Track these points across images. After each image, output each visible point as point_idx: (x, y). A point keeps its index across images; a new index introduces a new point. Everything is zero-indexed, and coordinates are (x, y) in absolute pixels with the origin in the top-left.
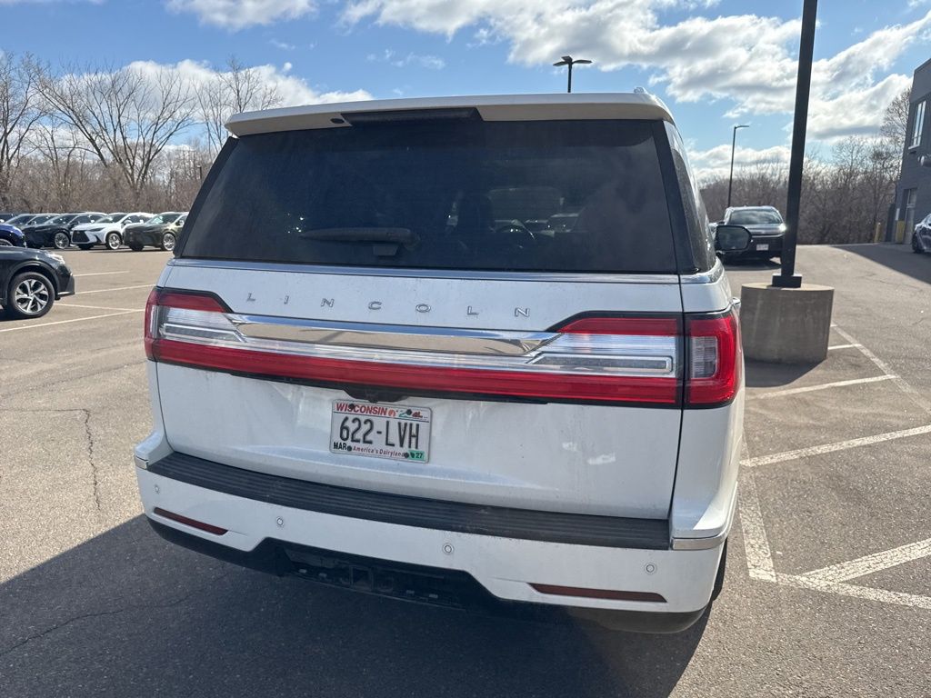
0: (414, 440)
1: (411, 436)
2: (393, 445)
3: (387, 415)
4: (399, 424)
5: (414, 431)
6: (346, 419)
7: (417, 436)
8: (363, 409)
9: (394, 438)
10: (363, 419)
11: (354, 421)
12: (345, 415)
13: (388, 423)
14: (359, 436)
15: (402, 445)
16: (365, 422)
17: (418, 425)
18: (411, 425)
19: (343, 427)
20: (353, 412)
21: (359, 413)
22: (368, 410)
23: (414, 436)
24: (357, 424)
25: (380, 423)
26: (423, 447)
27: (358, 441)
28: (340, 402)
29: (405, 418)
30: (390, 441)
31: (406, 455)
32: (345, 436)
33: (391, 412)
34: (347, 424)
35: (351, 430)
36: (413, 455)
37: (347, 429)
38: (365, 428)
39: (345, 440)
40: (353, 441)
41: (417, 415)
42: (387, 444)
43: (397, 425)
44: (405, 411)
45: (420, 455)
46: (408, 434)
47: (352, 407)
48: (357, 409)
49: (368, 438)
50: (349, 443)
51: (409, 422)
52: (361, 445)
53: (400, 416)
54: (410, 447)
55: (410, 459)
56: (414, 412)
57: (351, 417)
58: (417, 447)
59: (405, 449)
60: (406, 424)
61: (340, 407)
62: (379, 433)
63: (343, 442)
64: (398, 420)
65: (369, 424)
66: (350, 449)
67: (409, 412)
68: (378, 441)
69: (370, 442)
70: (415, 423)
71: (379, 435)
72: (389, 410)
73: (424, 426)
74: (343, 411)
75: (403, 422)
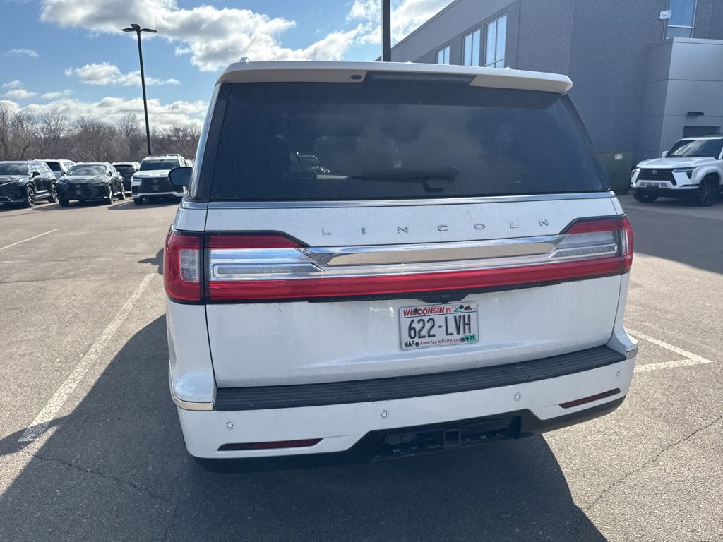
0: (467, 327)
1: (465, 324)
2: (452, 334)
3: (445, 312)
4: (455, 317)
5: (467, 321)
6: (413, 321)
7: (469, 324)
8: (425, 311)
9: (452, 328)
10: (426, 319)
11: (419, 322)
12: (411, 319)
13: (446, 318)
14: (424, 332)
15: (458, 333)
16: (428, 321)
17: (469, 316)
18: (464, 316)
19: (410, 328)
20: (417, 315)
21: (422, 314)
22: (429, 311)
23: (467, 324)
24: (421, 323)
25: (439, 320)
26: (474, 331)
27: (424, 337)
28: (405, 309)
30: (449, 331)
31: (462, 340)
32: (413, 334)
34: (413, 326)
36: (467, 338)
37: (414, 329)
38: (428, 325)
39: (413, 338)
40: (420, 337)
41: (468, 308)
42: (447, 334)
45: (472, 338)
46: (463, 324)
47: (416, 311)
48: (420, 312)
49: (431, 333)
50: (417, 340)
51: (462, 315)
52: (427, 339)
53: (455, 311)
54: (465, 332)
55: (465, 342)
56: (465, 306)
57: (416, 319)
59: (462, 335)
60: (460, 317)
61: (406, 313)
63: (411, 340)
66: (417, 344)
67: (461, 307)
68: (440, 334)
69: (434, 336)
70: (466, 315)
71: (440, 329)
72: (446, 308)
73: (473, 316)
74: (409, 315)
75: (457, 315)
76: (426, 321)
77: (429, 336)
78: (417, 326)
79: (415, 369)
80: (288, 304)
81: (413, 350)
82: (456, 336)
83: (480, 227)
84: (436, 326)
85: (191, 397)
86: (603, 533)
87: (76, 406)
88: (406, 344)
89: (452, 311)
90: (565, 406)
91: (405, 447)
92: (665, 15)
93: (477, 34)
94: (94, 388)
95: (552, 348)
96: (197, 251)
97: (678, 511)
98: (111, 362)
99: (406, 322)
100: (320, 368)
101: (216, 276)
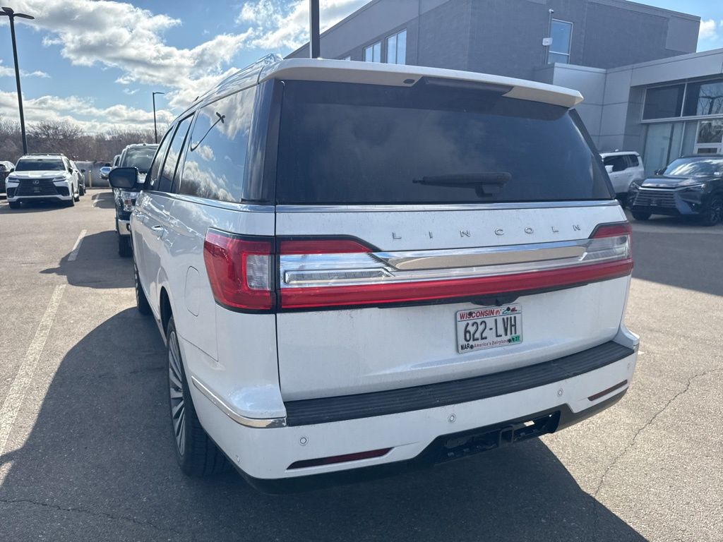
0: (513, 328)
1: (511, 326)
2: (501, 336)
3: (495, 315)
4: (503, 319)
5: (513, 323)
6: (468, 324)
7: (515, 325)
10: (479, 321)
11: (473, 325)
13: (496, 320)
14: (478, 335)
15: (506, 335)
16: (481, 324)
17: (515, 317)
18: (511, 318)
21: (476, 317)
22: (482, 314)
24: (475, 326)
27: (478, 339)
29: (507, 314)
31: (509, 341)
32: (468, 338)
33: (497, 311)
34: (468, 329)
35: (472, 333)
38: (481, 328)
39: (468, 341)
40: (474, 340)
41: (514, 310)
42: (497, 336)
43: (502, 320)
44: (506, 309)
46: (510, 325)
47: (470, 314)
48: (474, 315)
49: (484, 335)
50: (471, 343)
51: (509, 316)
52: (480, 342)
53: (503, 313)
54: (511, 334)
56: (511, 308)
57: (471, 322)
58: (516, 333)
59: (509, 337)
60: (507, 318)
61: (462, 317)
62: (491, 329)
63: (466, 343)
64: (502, 317)
65: (483, 325)
66: (472, 347)
67: (508, 309)
69: (486, 338)
70: (513, 316)
72: (496, 310)
75: (505, 317)
76: (479, 324)
77: (482, 339)
78: (472, 329)
79: (471, 372)
80: (359, 311)
81: (469, 353)
82: (505, 338)
83: (529, 231)
84: (488, 328)
85: (262, 414)
86: (617, 514)
87: (27, 437)
88: (462, 348)
89: (501, 314)
90: (591, 398)
91: (459, 450)
92: (547, 41)
93: (378, 47)
94: (40, 415)
95: (577, 346)
96: (266, 258)
97: (669, 488)
98: (51, 385)
99: (462, 325)
100: (385, 375)
101: (290, 283)
